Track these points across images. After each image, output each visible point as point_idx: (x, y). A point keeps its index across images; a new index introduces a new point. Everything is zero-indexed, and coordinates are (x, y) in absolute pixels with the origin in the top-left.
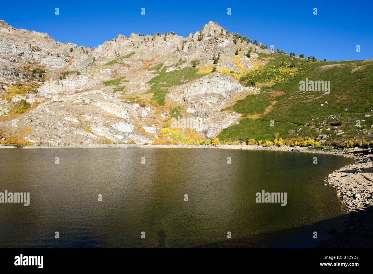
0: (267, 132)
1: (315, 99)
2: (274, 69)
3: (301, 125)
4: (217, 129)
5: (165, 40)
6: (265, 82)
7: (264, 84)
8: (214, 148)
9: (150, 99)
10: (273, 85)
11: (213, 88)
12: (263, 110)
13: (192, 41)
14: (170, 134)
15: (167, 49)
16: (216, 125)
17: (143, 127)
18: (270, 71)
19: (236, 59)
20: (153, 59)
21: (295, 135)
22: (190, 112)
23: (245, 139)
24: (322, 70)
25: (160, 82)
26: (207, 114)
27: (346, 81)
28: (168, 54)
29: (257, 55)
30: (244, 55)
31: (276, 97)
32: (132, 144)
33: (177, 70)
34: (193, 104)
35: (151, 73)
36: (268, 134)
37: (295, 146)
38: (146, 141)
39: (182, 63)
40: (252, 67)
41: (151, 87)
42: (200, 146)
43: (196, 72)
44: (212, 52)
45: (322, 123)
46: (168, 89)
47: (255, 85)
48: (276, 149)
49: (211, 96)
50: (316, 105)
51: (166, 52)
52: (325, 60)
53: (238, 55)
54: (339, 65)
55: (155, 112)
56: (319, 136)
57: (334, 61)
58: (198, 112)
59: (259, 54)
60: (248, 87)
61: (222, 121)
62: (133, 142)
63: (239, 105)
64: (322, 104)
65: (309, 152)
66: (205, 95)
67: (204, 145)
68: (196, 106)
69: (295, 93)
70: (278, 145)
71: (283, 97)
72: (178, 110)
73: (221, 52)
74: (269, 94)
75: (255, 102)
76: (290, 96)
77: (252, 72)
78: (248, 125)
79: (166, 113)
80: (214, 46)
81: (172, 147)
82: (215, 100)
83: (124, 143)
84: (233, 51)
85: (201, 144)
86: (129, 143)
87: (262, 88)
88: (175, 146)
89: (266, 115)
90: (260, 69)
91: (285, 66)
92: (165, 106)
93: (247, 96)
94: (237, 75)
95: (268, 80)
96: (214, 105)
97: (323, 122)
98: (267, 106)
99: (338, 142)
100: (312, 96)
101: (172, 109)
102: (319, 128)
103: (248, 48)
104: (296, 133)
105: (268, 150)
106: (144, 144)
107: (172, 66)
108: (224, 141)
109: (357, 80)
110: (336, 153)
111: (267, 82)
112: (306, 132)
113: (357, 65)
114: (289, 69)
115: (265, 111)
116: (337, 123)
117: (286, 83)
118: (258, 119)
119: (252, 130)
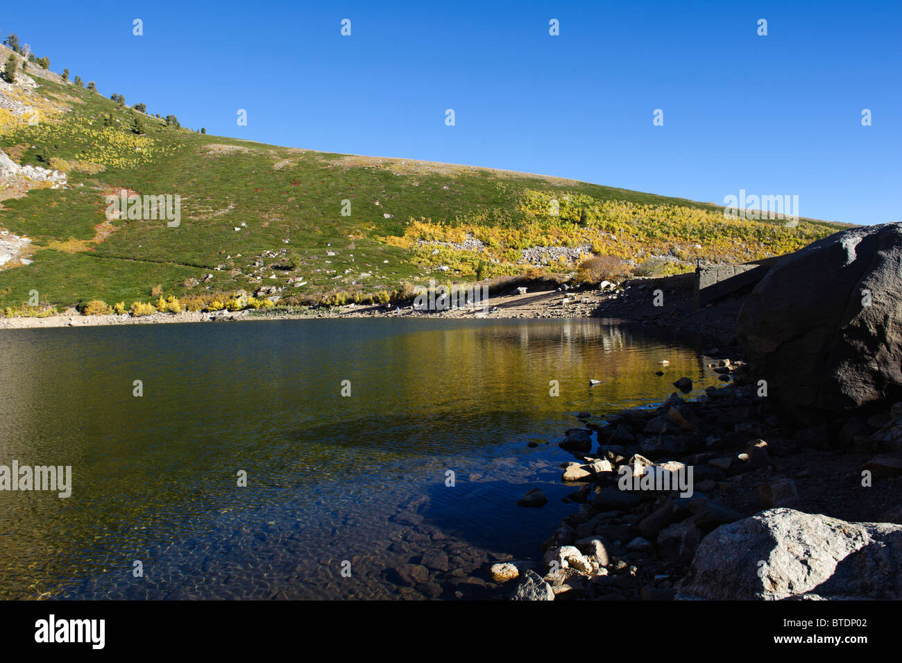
0: (125, 284)
1: (215, 215)
2: (91, 130)
3: (205, 267)
6: (77, 160)
10: (101, 170)
12: (90, 232)
18: (80, 133)
21: (202, 289)
23: (71, 302)
24: (211, 153)
27: (270, 186)
29: (31, 81)
36: (130, 289)
37: (214, 311)
40: (26, 112)
45: (254, 264)
47: (49, 164)
48: (166, 319)
50: (224, 229)
52: (203, 131)
54: (246, 150)
56: (262, 290)
57: (231, 139)
59: (38, 80)
60: (28, 168)
63: (15, 214)
64: (238, 227)
65: (255, 318)
70: (172, 312)
74: (94, 191)
75: (62, 210)
77: (32, 127)
78: (61, 265)
87: (72, 174)
89: (105, 242)
90: (53, 122)
91: (117, 126)
93: (32, 192)
95: (81, 155)
97: (257, 264)
98: (97, 222)
99: (310, 297)
100: (207, 209)
102: (251, 275)
104: (203, 283)
105: (149, 323)
108: (9, 309)
109: (289, 187)
110: (320, 316)
111: (81, 160)
112: (227, 282)
113: (281, 157)
114: (132, 137)
115: (97, 234)
116: (285, 265)
117: (134, 171)
118: (85, 253)
119: (80, 280)
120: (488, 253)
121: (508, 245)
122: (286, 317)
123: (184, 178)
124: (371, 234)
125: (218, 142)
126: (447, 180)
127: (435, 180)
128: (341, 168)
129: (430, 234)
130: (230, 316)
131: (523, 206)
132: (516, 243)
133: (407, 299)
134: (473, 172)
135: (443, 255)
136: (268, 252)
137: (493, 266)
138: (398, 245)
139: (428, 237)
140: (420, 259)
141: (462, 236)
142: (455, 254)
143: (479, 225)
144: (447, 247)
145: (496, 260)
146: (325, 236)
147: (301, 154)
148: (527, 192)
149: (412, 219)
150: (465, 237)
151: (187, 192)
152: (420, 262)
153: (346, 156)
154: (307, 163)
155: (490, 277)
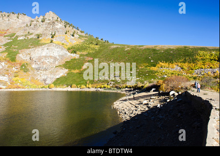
2: (87, 45)
4: (52, 78)
5: (18, 18)
7: (81, 53)
8: (50, 90)
9: (4, 57)
10: (87, 54)
11: (50, 52)
12: (81, 68)
13: (38, 21)
14: (20, 81)
15: (19, 24)
16: (52, 76)
18: (84, 46)
19: (66, 36)
20: (8, 30)
22: (35, 67)
23: (70, 84)
24: (111, 48)
25: (13, 46)
26: (46, 69)
27: (123, 55)
28: (20, 27)
30: (70, 35)
31: (88, 61)
33: (26, 39)
35: (6, 39)
36: (83, 82)
37: (97, 88)
39: (30, 35)
40: (75, 42)
41: (5, 49)
42: (41, 89)
43: (39, 41)
44: (50, 30)
46: (19, 51)
47: (76, 53)
48: (87, 90)
49: (49, 58)
51: (18, 26)
52: (113, 43)
53: (67, 34)
54: (120, 46)
55: (8, 66)
56: (109, 83)
58: (40, 68)
59: (79, 35)
60: (72, 54)
61: (56, 74)
63: (67, 64)
65: (105, 91)
66: (45, 57)
67: (44, 88)
68: (38, 63)
70: (89, 88)
72: (26, 65)
73: (56, 31)
74: (84, 59)
75: (76, 63)
77: (75, 45)
78: (72, 76)
79: (16, 67)
80: (52, 27)
82: (52, 60)
84: (64, 31)
87: (80, 55)
88: (23, 90)
89: (82, 70)
90: (80, 44)
91: (93, 44)
92: (16, 63)
93: (72, 59)
94: (66, 46)
95: (84, 51)
96: (51, 63)
98: (83, 65)
100: (106, 61)
101: (22, 65)
103: (73, 31)
104: (98, 81)
107: (23, 36)
108: (57, 86)
109: (127, 55)
113: (128, 47)
114: (95, 46)
117: (94, 53)
118: (78, 73)
120: (182, 71)
122: (110, 91)
123: (103, 54)
124: (146, 67)
126: (173, 49)
127: (169, 50)
128: (142, 49)
129: (164, 66)
130: (99, 90)
131: (197, 56)
132: (192, 68)
135: (166, 72)
138: (153, 69)
142: (171, 72)
143: (181, 62)
144: (169, 70)
145: (185, 74)
147: (133, 46)
148: (199, 51)
149: (159, 62)
150: (175, 66)
152: (158, 75)
153: (144, 46)
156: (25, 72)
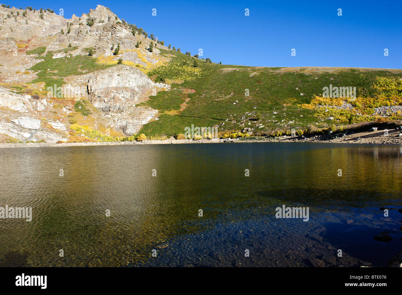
1: (225, 98)
2: (179, 67)
3: (221, 120)
4: (136, 125)
5: (42, 18)
7: (173, 81)
8: (140, 144)
9: (43, 90)
10: (182, 82)
11: (124, 81)
12: (179, 107)
13: (81, 24)
14: (83, 130)
15: (45, 29)
16: (135, 121)
17: (49, 123)
18: (175, 69)
19: (138, 52)
20: (29, 40)
22: (99, 106)
23: (172, 134)
24: (224, 72)
25: (48, 70)
26: (122, 109)
27: (248, 84)
28: (49, 36)
29: (158, 50)
30: (145, 49)
31: (188, 95)
32: (43, 143)
33: (68, 57)
34: (103, 98)
35: (31, 57)
37: (225, 138)
38: (59, 139)
39: (73, 49)
40: (156, 62)
41: (37, 75)
42: (123, 143)
43: (95, 61)
44: (109, 41)
45: (242, 118)
46: (63, 79)
47: (164, 82)
48: (205, 141)
49: (124, 90)
50: (229, 104)
51: (45, 33)
52: (220, 63)
53: (139, 48)
54: (238, 70)
55: (54, 106)
56: (244, 129)
57: (232, 65)
58: (110, 107)
59: (160, 50)
60: (158, 83)
61: (140, 117)
62: (43, 141)
63: (153, 101)
64: (235, 103)
65: (242, 141)
66: (117, 88)
67: (126, 141)
68: (106, 100)
69: (206, 91)
71: (194, 95)
72: (83, 104)
74: (180, 91)
75: (169, 99)
76: (201, 95)
77: (159, 68)
78: (169, 120)
79: (68, 107)
80: (110, 34)
81: (92, 145)
82: (128, 95)
83: (33, 142)
84: (133, 43)
85: (122, 141)
86: (38, 141)
87: (172, 84)
88: (94, 144)
89: (184, 111)
90: (166, 65)
91: (188, 65)
92: (65, 99)
93: (159, 93)
94: (143, 69)
95: (176, 77)
96: (127, 100)
97: (243, 118)
98: (182, 103)
99: (266, 132)
100: (222, 95)
101: (75, 103)
102: (240, 123)
103: (147, 41)
104: (221, 127)
105: (200, 143)
106: (57, 143)
107: (60, 51)
108: (151, 137)
109: (257, 84)
110: (270, 141)
111: (175, 79)
112: (230, 126)
113: (253, 71)
114: (193, 68)
115: (181, 108)
116: (255, 118)
117: (194, 82)
118: (177, 115)
119: (175, 126)
120: (355, 110)
121: (367, 106)
122: (255, 141)
123: (213, 83)
124: (294, 103)
125: (226, 67)
126: (332, 75)
127: (326, 75)
128: (280, 73)
129: (324, 102)
130: (231, 141)
131: (375, 86)
132: (371, 105)
133: (312, 133)
134: (346, 70)
135: (331, 112)
136: (247, 113)
137: (358, 117)
138: (307, 108)
139: (323, 104)
140: (319, 114)
141: (341, 102)
142: (337, 111)
144: (334, 108)
145: (360, 114)
146: (272, 105)
147: (261, 69)
148: (378, 78)
149: (314, 95)
151: (214, 89)
152: (318, 116)
153: (282, 68)
154: (264, 73)
155: (356, 122)
156: (84, 114)
